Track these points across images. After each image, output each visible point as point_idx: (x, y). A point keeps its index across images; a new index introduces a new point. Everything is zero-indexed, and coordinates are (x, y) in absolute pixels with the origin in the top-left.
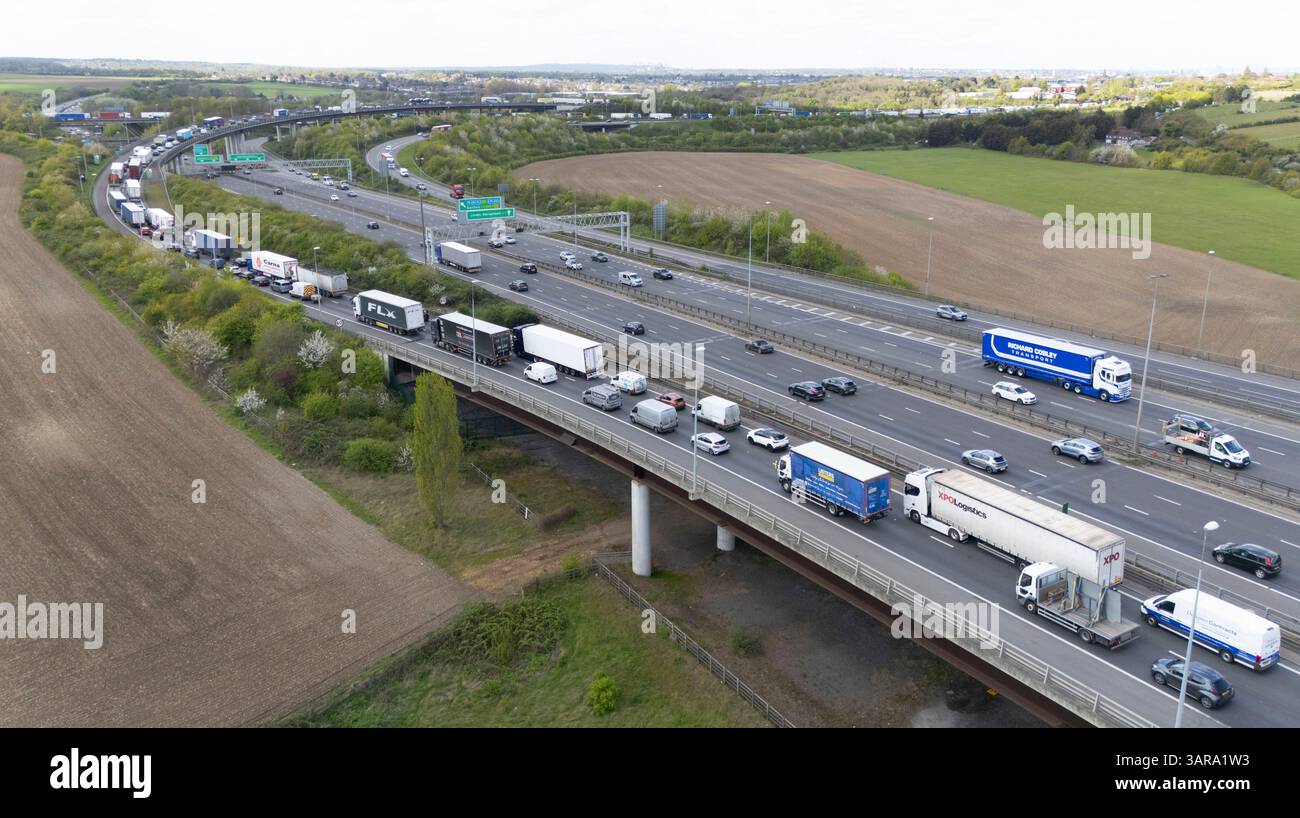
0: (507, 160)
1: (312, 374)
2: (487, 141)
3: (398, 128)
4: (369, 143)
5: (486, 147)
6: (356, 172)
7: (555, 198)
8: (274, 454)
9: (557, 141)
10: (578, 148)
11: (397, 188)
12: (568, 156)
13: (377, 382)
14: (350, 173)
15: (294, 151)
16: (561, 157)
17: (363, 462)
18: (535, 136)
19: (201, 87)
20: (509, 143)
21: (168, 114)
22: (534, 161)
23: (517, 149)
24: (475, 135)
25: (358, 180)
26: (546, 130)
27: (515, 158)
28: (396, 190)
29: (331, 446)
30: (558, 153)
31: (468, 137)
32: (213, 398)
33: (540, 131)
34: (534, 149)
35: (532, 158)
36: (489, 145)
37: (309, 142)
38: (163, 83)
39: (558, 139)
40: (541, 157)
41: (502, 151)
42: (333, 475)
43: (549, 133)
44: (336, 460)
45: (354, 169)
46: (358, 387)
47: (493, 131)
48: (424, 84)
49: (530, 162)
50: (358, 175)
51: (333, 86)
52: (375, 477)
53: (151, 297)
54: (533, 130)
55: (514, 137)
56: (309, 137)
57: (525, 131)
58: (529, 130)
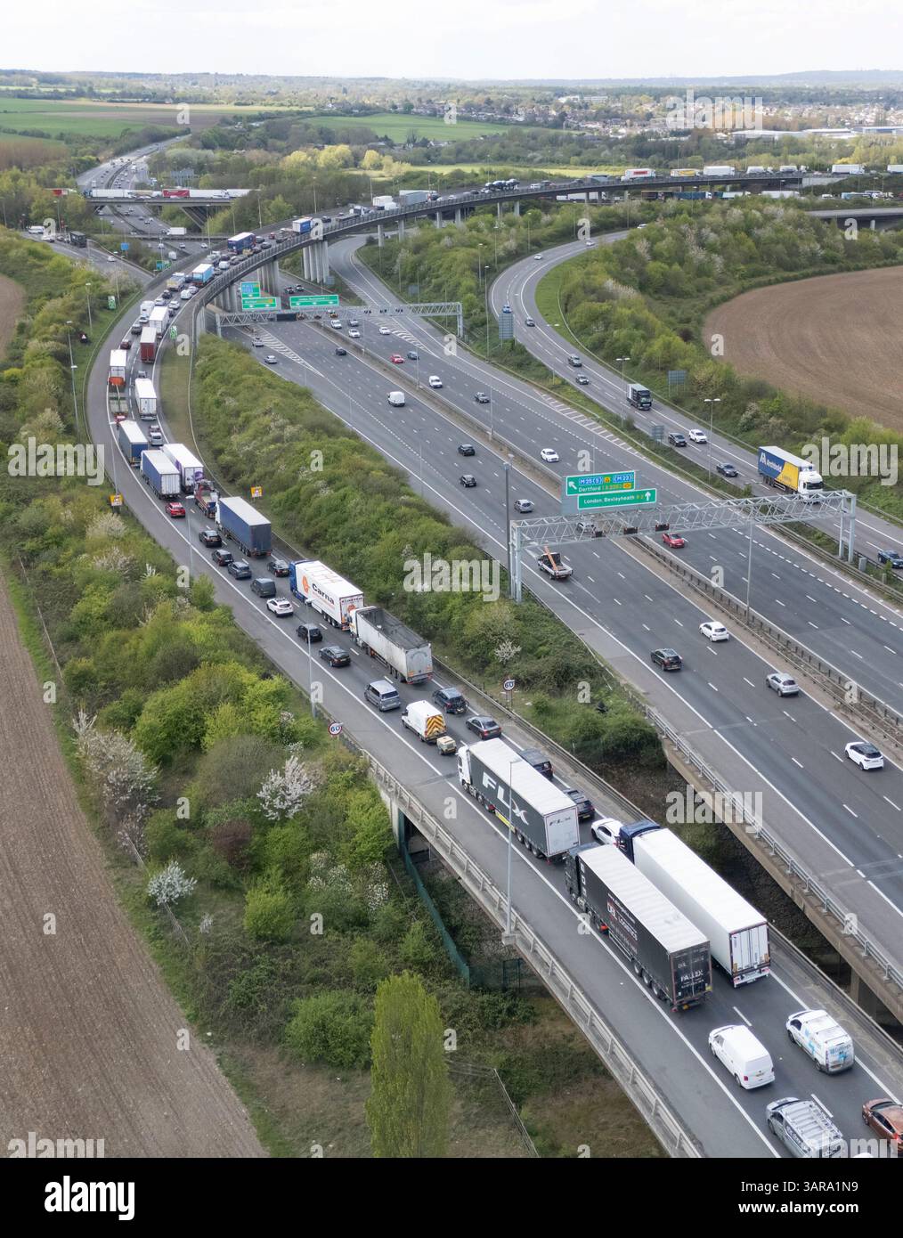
0: (708, 288)
1: (274, 833)
2: (680, 257)
3: (550, 230)
4: (500, 260)
5: (676, 267)
6: (469, 323)
7: (754, 406)
8: (184, 1006)
9: (792, 249)
10: (826, 260)
11: (519, 360)
12: (806, 276)
13: (372, 859)
14: (460, 326)
15: (397, 268)
16: (796, 278)
17: (314, 1049)
18: (757, 242)
19: (307, 127)
20: (714, 256)
21: (245, 192)
22: (751, 287)
23: (726, 265)
24: (662, 246)
25: (471, 336)
26: (777, 231)
27: (721, 282)
28: (520, 366)
29: (271, 1008)
30: (791, 270)
31: (650, 251)
32: (122, 861)
33: (766, 233)
34: (754, 266)
35: (746, 283)
36: (681, 264)
37: (416, 257)
38: (260, 117)
39: (794, 245)
40: (764, 279)
41: (702, 271)
42: (267, 1066)
43: (780, 236)
44: (273, 1036)
45: (467, 316)
46: (342, 868)
47: (691, 239)
48: (617, 116)
49: (743, 291)
50: (472, 328)
51: (489, 120)
52: (332, 1078)
53: (85, 633)
54: (756, 231)
55: (724, 245)
56: (417, 249)
57: (743, 235)
58: (749, 233)
